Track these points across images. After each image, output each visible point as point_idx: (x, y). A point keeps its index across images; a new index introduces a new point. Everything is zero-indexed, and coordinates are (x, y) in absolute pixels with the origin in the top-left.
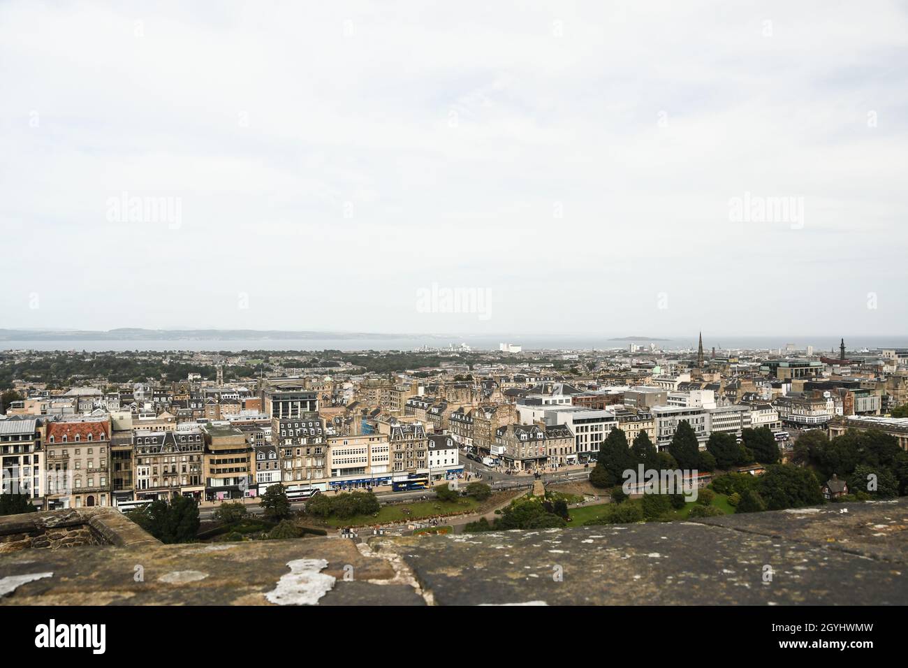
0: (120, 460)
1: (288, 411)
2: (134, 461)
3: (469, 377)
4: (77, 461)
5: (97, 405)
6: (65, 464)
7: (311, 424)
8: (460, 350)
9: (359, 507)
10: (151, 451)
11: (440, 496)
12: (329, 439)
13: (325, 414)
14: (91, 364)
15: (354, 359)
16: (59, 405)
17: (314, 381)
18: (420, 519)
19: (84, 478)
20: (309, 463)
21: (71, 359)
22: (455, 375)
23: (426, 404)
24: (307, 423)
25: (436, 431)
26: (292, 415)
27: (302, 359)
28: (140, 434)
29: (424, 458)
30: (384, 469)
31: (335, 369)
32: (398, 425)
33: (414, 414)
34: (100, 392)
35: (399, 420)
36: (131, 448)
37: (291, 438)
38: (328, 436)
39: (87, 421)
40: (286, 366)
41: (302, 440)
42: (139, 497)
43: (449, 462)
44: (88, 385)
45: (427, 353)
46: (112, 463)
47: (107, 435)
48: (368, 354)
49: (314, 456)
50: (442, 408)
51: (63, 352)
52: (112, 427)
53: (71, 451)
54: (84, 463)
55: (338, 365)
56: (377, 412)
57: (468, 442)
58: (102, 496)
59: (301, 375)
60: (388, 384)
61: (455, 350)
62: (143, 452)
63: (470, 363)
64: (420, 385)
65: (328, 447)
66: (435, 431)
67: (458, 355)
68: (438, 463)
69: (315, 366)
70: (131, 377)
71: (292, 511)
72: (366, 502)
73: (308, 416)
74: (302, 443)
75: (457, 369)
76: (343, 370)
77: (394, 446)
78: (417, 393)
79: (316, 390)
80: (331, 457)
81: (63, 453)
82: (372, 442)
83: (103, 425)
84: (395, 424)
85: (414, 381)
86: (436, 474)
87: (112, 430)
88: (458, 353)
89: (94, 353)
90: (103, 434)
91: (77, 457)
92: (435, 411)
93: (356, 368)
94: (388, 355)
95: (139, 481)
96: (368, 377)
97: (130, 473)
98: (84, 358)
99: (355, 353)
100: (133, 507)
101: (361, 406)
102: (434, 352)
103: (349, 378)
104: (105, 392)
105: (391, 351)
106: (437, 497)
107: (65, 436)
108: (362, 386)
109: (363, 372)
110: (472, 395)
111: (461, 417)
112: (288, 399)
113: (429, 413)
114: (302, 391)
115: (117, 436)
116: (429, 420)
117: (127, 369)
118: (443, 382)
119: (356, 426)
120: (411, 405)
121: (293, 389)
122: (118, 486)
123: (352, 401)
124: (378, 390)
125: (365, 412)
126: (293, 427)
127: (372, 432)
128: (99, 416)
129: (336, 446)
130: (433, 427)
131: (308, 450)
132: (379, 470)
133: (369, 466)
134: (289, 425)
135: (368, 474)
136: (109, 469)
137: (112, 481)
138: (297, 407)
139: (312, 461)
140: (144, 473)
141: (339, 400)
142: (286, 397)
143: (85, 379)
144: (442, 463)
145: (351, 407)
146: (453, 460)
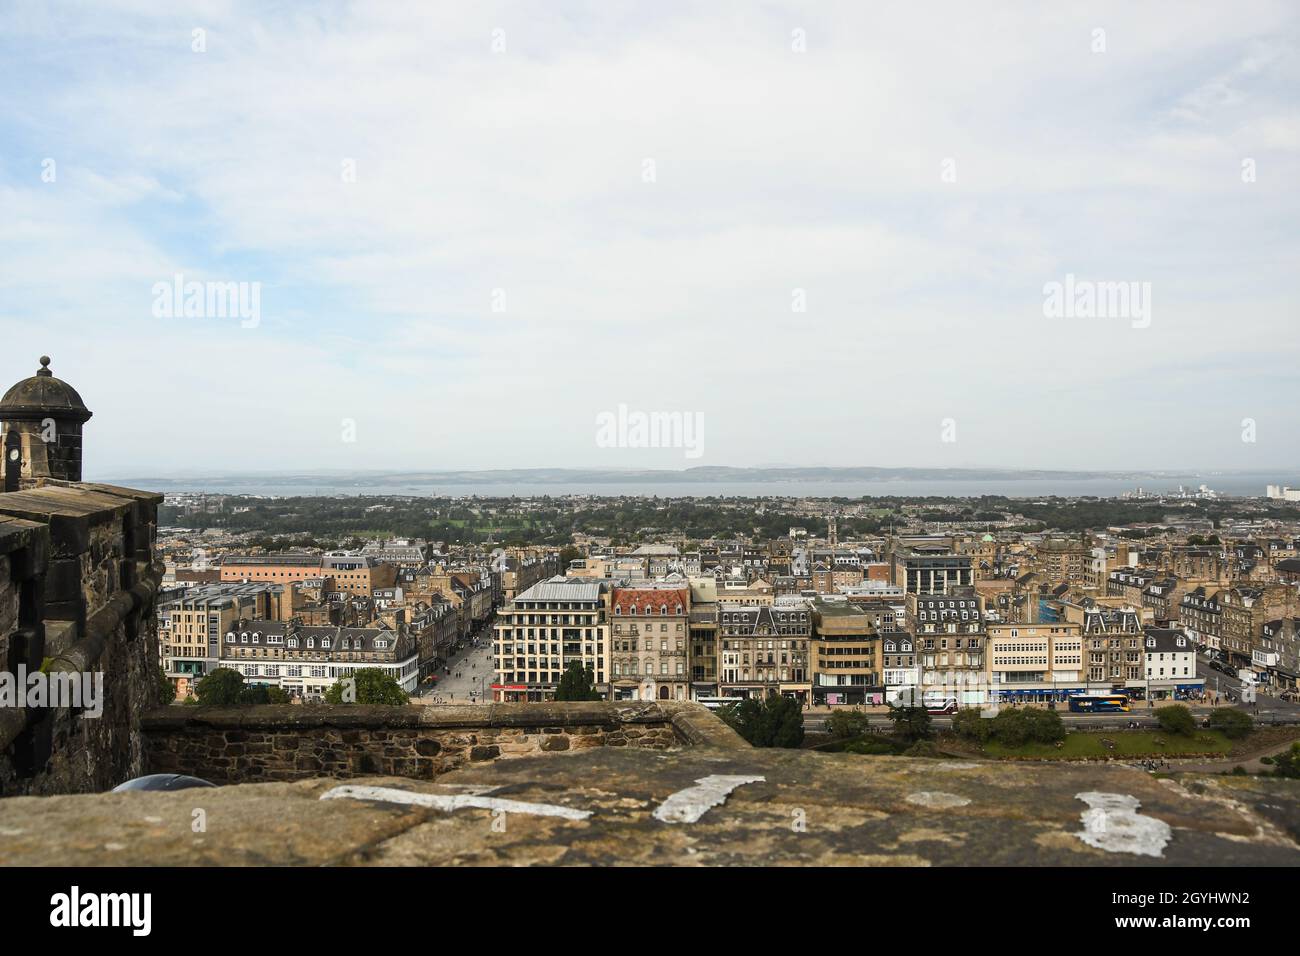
0: (701, 640)
1: (929, 584)
2: (719, 644)
3: (1214, 540)
4: (648, 639)
5: (673, 568)
6: (634, 643)
7: (962, 604)
8: (1197, 496)
9: (1033, 731)
10: (741, 633)
11: (1164, 725)
12: (990, 627)
13: (984, 589)
14: (664, 513)
15: (1026, 508)
16: (626, 566)
17: (967, 541)
18: (1131, 758)
19: (657, 662)
20: (959, 661)
21: (639, 507)
22: (1189, 535)
23: (1141, 581)
24: (957, 602)
25: (1159, 622)
26: (935, 589)
27: (950, 509)
28: (727, 609)
29: (1138, 663)
30: (1074, 677)
31: (997, 524)
32: (1096, 611)
33: (1122, 595)
34: (676, 551)
35: (1097, 602)
36: (714, 626)
37: (933, 622)
38: (988, 623)
39: (661, 588)
40: (926, 519)
41: (950, 626)
42: (725, 692)
43: (1180, 674)
44: (661, 541)
45: (1142, 501)
46: (690, 646)
47: (684, 608)
48: (1048, 501)
49: (967, 650)
50: (1168, 587)
51: (630, 498)
52: (691, 597)
53: (641, 626)
54: (656, 644)
55: (1003, 519)
56: (1063, 589)
57: (1212, 642)
58: (678, 687)
59: (949, 532)
60: (1080, 547)
61: (1189, 496)
62: (731, 632)
63: (1216, 518)
64: (1131, 550)
65: (989, 638)
66: (1157, 622)
67: (1194, 505)
68: (1162, 674)
69: (969, 520)
70: (714, 532)
71: (934, 729)
72: (1046, 725)
73: (958, 592)
74: (950, 631)
75: (1193, 526)
76: (1010, 525)
77: (1090, 642)
78: (1127, 563)
79: (970, 554)
80: (993, 654)
81: (631, 627)
82: (1055, 634)
83: (680, 594)
84: (1091, 608)
85: (1122, 543)
86: (1158, 689)
87: (692, 601)
88: (1193, 500)
89: (668, 499)
90: (680, 606)
91: (649, 634)
92: (1157, 590)
93: (1029, 522)
94: (1080, 504)
95: (725, 671)
96: (1049, 536)
97: (714, 660)
98: (655, 506)
99: (1028, 500)
100: (717, 705)
101: (1038, 580)
102: (1154, 500)
103: (1019, 537)
104: (682, 551)
105: (1083, 497)
106: (1160, 726)
107: (634, 607)
108: (1040, 551)
109: (1041, 528)
110: (1219, 569)
111: (1201, 602)
112: (929, 566)
113: (1147, 593)
114: (949, 555)
115: (698, 610)
116: (1146, 604)
117: (710, 521)
118: (1170, 547)
119: (1029, 609)
120: (1117, 581)
121: (937, 552)
122: (699, 675)
123: (1024, 572)
124: (1064, 556)
125: (1044, 588)
126: (937, 608)
127: (1057, 620)
128: (675, 583)
129: (1000, 637)
130: (1152, 617)
131: (958, 641)
132: (1065, 677)
133: (1050, 670)
134: (931, 605)
135: (1049, 683)
136: (688, 653)
137: (690, 669)
138: (943, 579)
139: (964, 659)
140: (731, 661)
141: (1005, 571)
142: (926, 563)
143: (657, 533)
144: (1168, 674)
145: (1024, 580)
146: (1186, 669)
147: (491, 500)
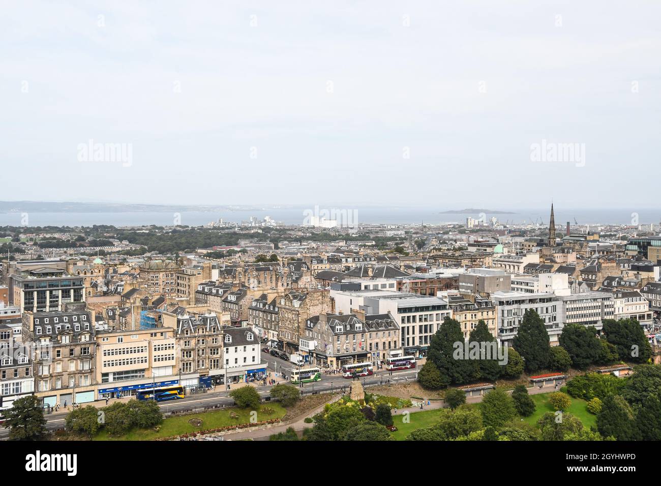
1: (45, 302)
3: (274, 258)
7: (75, 318)
8: (263, 224)
9: (136, 420)
11: (238, 402)
12: (99, 336)
13: (94, 304)
15: (132, 236)
17: (80, 264)
18: (213, 432)
20: (72, 367)
22: (257, 255)
23: (221, 291)
24: (70, 317)
25: (234, 323)
26: (50, 307)
27: (65, 237)
29: (218, 356)
30: (169, 371)
31: (107, 249)
32: (186, 317)
33: (206, 303)
35: (187, 310)
37: (48, 336)
38: (98, 332)
40: (42, 246)
41: (64, 338)
43: (249, 361)
45: (223, 229)
48: (150, 230)
49: (79, 358)
50: (241, 295)
55: (111, 244)
56: (161, 300)
57: (272, 335)
59: (63, 257)
60: (174, 266)
61: (257, 225)
63: (275, 241)
64: (214, 267)
65: (98, 345)
66: (232, 322)
67: (260, 231)
68: (236, 362)
69: (83, 246)
71: (47, 430)
72: (146, 413)
73: (71, 308)
74: (64, 342)
75: (260, 248)
76: (118, 249)
77: (182, 342)
78: (210, 277)
79: (82, 275)
80: (101, 358)
82: (154, 338)
84: (182, 315)
85: (207, 263)
86: (234, 375)
88: (260, 228)
92: (233, 298)
93: (134, 247)
94: (174, 231)
96: (150, 258)
99: (133, 229)
101: (140, 294)
102: (231, 228)
103: (125, 259)
105: (177, 226)
106: (235, 404)
108: (142, 270)
109: (143, 252)
110: (277, 280)
111: (264, 305)
112: (45, 287)
113: (225, 301)
114: (64, 276)
116: (225, 309)
118: (242, 264)
119: (133, 319)
120: (202, 292)
121: (52, 274)
123: (128, 289)
124: (161, 274)
125: (145, 301)
126: (52, 323)
127: (154, 326)
129: (108, 344)
130: (229, 319)
131: (72, 350)
132: (162, 372)
133: (150, 367)
134: (47, 320)
135: (149, 378)
138: (58, 297)
139: (76, 365)
141: (112, 288)
142: (43, 284)
144: (241, 362)
145: (128, 295)
146: (254, 357)
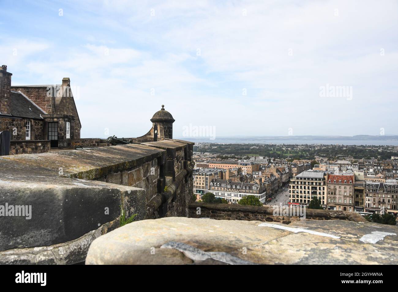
0: (358, 193)
2: (364, 194)
4: (340, 191)
5: (349, 168)
6: (335, 192)
10: (373, 191)
14: (346, 150)
16: (333, 167)
19: (343, 199)
21: (337, 148)
28: (368, 183)
34: (350, 163)
36: (363, 188)
39: (344, 175)
42: (366, 211)
44: (345, 159)
46: (354, 194)
47: (352, 182)
51: (334, 145)
52: (355, 178)
53: (337, 187)
54: (342, 193)
58: (350, 208)
62: (369, 191)
70: (363, 157)
81: (334, 187)
83: (351, 177)
87: (355, 179)
89: (347, 146)
90: (351, 181)
91: (340, 190)
95: (367, 203)
97: (363, 200)
98: (343, 148)
100: (364, 215)
104: (352, 163)
107: (335, 180)
115: (357, 183)
117: (362, 153)
122: (357, 204)
128: (349, 173)
136: (353, 197)
137: (354, 202)
140: (369, 200)
143: (343, 157)
147: (289, 145)
